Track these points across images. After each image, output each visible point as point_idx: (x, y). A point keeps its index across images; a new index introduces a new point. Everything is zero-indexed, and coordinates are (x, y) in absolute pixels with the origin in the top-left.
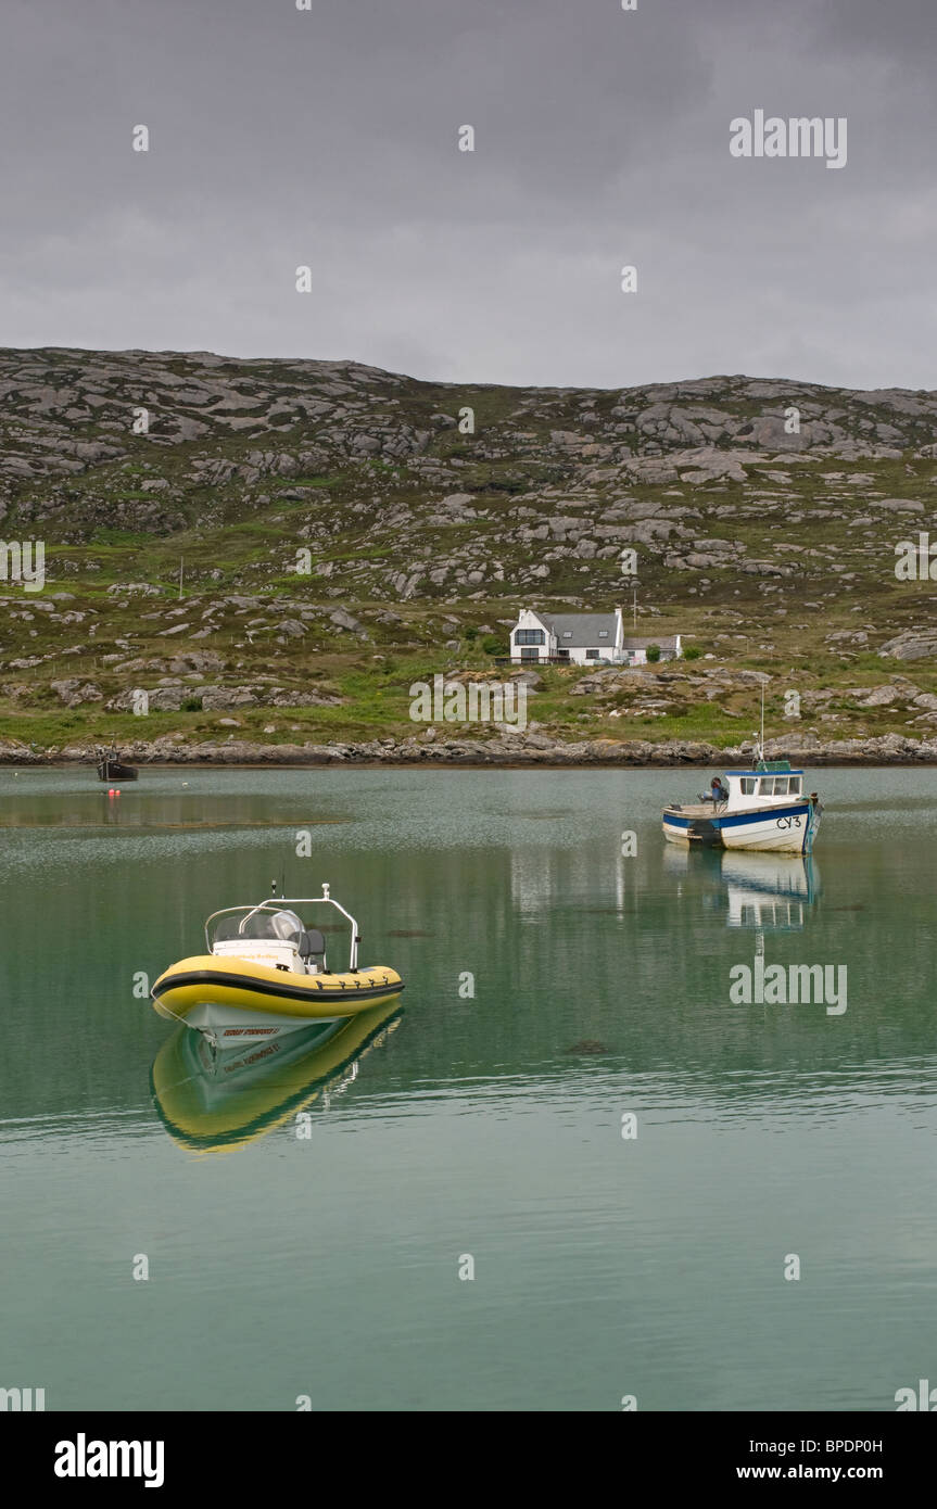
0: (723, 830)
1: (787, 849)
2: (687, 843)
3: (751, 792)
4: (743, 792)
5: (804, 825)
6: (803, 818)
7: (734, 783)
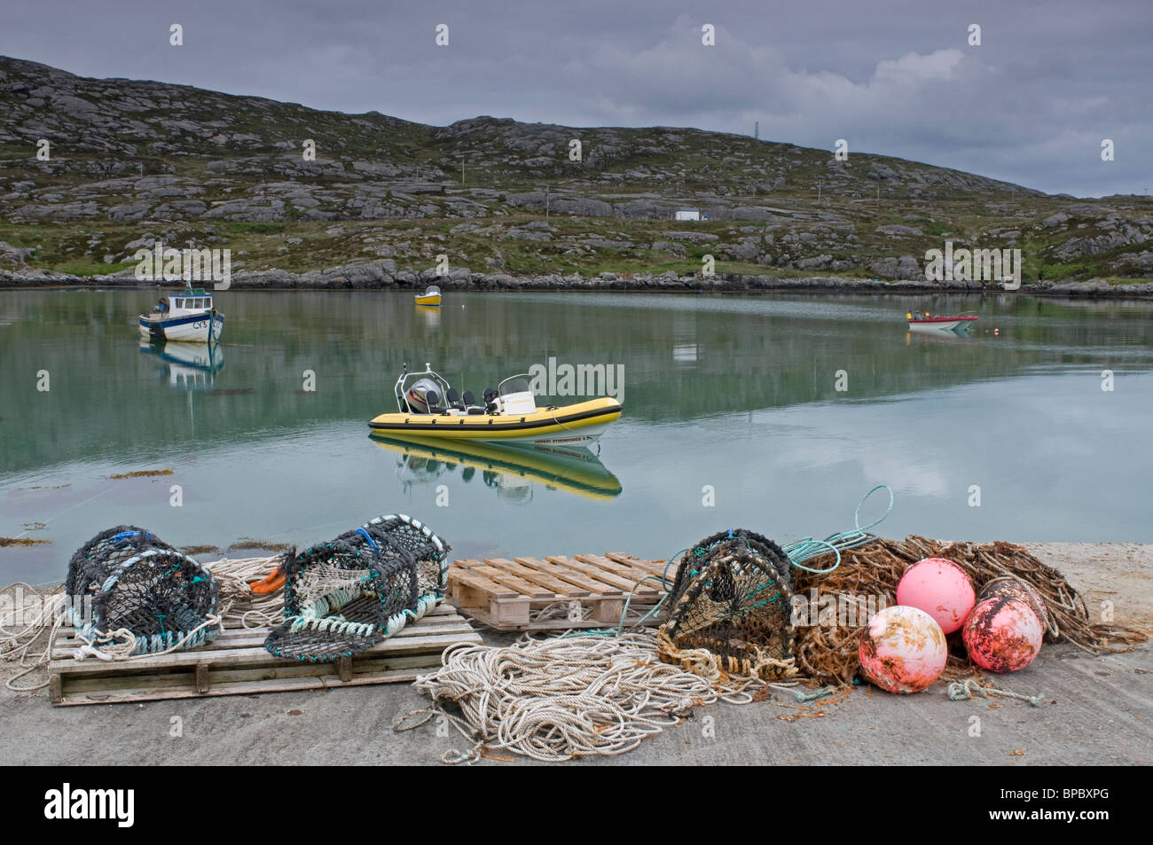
0: (165, 329)
1: (199, 340)
2: (149, 336)
3: (181, 307)
4: (177, 307)
5: (208, 326)
6: (208, 322)
7: (172, 301)
